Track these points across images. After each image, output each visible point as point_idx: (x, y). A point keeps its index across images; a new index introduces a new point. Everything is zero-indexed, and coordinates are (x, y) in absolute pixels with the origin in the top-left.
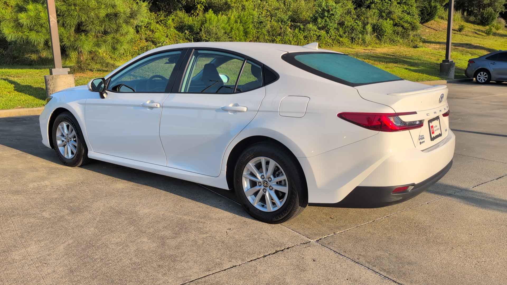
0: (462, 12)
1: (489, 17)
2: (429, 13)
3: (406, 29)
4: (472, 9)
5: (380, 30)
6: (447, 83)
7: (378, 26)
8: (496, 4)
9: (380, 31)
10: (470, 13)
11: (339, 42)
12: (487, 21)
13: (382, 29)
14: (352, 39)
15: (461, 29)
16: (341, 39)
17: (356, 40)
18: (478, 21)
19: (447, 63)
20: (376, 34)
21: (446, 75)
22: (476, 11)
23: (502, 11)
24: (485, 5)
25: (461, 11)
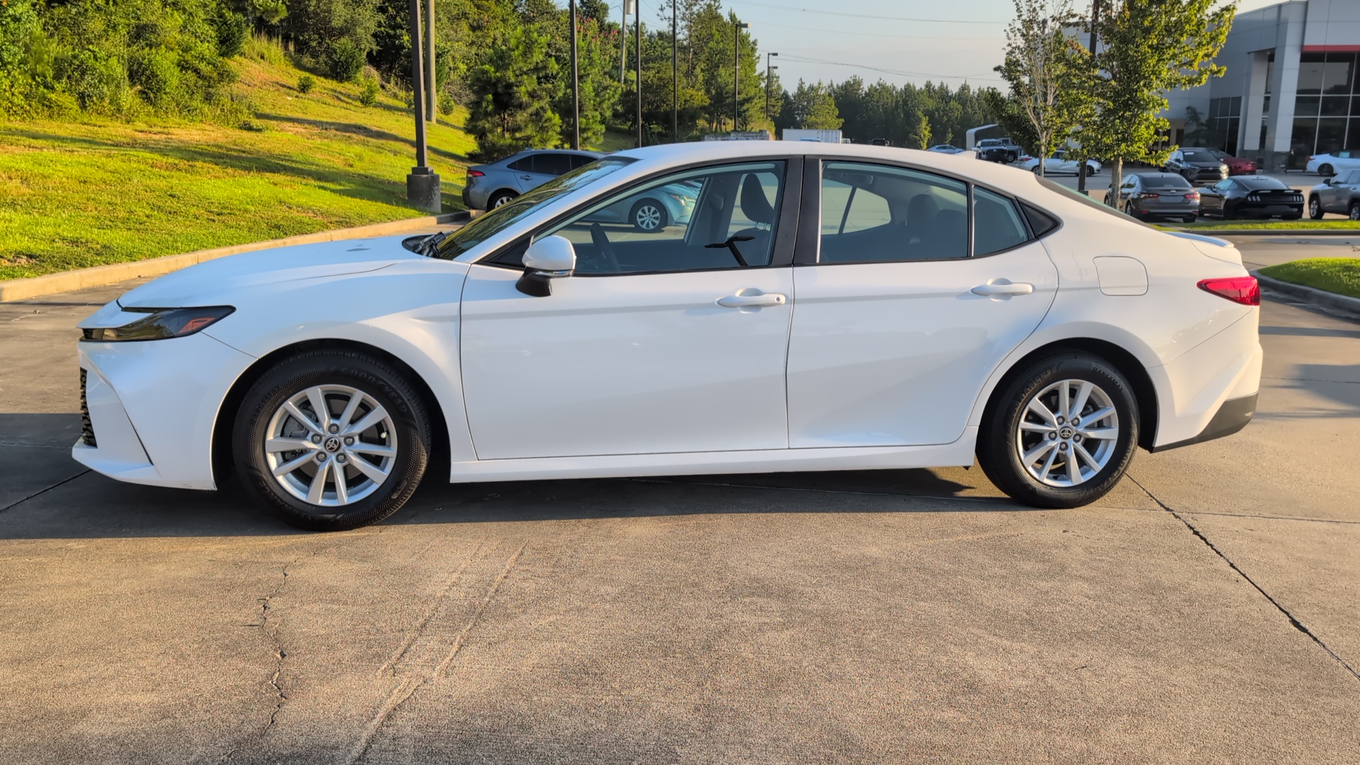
0: (282, 42)
1: (350, 60)
2: (225, 38)
3: (205, 78)
4: (307, 37)
5: (148, 77)
6: (438, 223)
7: (142, 64)
8: (359, 30)
9: (150, 79)
10: (302, 47)
11: (47, 106)
12: (346, 69)
13: (154, 75)
14: (83, 99)
15: (307, 87)
16: (53, 96)
17: (93, 101)
18: (323, 67)
19: (425, 176)
20: (139, 87)
21: (426, 204)
22: (314, 44)
23: (372, 50)
24: (334, 29)
25: (280, 39)
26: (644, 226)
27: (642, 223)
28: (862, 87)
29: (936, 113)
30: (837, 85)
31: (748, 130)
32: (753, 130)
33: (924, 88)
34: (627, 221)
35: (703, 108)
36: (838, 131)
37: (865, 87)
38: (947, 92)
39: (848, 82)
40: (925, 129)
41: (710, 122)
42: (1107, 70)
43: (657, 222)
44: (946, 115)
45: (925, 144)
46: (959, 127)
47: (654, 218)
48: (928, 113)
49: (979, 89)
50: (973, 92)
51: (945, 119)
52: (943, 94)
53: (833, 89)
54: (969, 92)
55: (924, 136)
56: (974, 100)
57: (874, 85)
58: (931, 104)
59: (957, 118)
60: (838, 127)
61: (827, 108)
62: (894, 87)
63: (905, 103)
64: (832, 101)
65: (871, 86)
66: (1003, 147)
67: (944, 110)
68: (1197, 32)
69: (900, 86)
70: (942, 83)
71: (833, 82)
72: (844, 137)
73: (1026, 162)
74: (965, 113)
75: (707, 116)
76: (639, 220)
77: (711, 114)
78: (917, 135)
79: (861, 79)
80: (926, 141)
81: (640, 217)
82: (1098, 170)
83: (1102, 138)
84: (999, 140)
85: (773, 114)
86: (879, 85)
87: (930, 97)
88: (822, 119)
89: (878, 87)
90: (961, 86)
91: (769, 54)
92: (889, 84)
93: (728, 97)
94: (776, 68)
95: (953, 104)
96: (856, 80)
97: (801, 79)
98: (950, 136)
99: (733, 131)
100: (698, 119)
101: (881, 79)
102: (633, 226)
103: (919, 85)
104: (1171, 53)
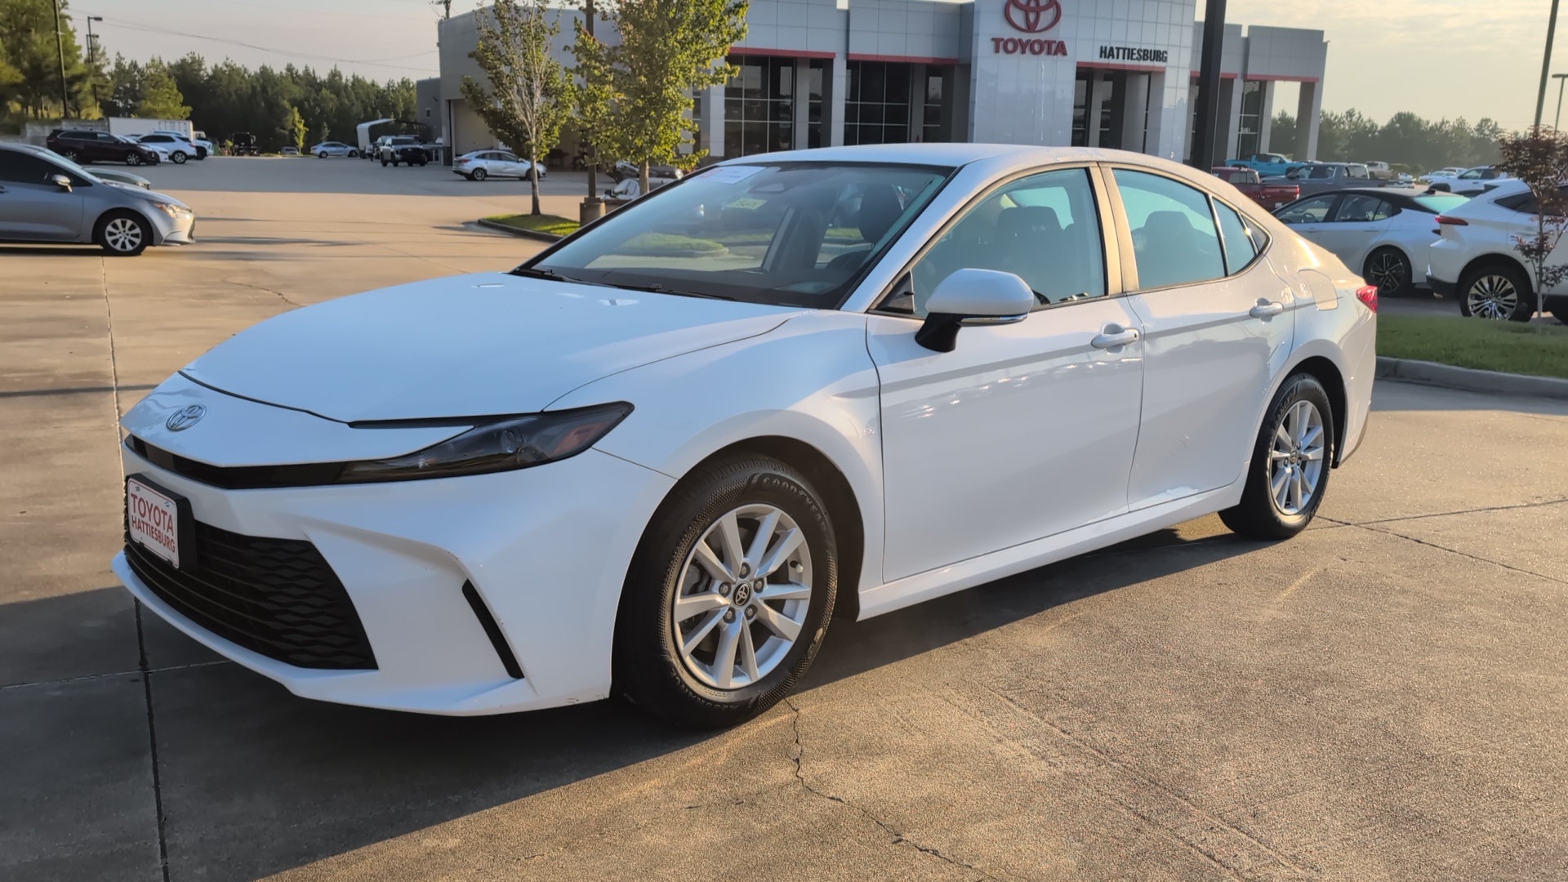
26: (118, 247)
27: (115, 242)
28: (203, 67)
29: (306, 103)
30: (169, 63)
31: (83, 117)
32: (90, 118)
33: (284, 72)
34: (90, 241)
35: (14, 86)
36: (187, 122)
37: (208, 68)
38: (315, 78)
39: (184, 61)
40: (300, 122)
41: (25, 105)
42: (626, 63)
43: (138, 241)
44: (319, 105)
45: (301, 140)
46: (336, 121)
47: (132, 235)
48: (294, 103)
49: (353, 77)
50: (347, 80)
51: (318, 110)
52: (309, 80)
53: (164, 67)
54: (341, 78)
55: (299, 130)
56: (350, 89)
57: (220, 66)
58: (298, 92)
59: (332, 110)
60: (185, 117)
61: (166, 92)
62: (245, 69)
63: (264, 90)
64: (172, 83)
65: (216, 66)
66: (418, 146)
67: (315, 99)
68: (718, 28)
69: (253, 69)
70: (306, 67)
71: (162, 59)
72: (195, 129)
73: (465, 164)
74: (341, 104)
75: (19, 97)
76: (109, 239)
77: (25, 94)
78: (284, 129)
79: (201, 57)
80: (302, 137)
81: (111, 234)
82: (544, 174)
83: (633, 140)
84: (411, 137)
85: (103, 97)
86: (227, 66)
87: (295, 83)
88: (162, 106)
89: (225, 68)
90: (329, 71)
91: (89, 18)
92: (239, 65)
93: (50, 73)
94: (97, 36)
95: (325, 92)
96: (195, 58)
97: (118, 54)
98: (326, 131)
99: (63, 118)
100: (10, 100)
101: (227, 59)
102: (99, 247)
103: (278, 69)
104: (693, 49)
